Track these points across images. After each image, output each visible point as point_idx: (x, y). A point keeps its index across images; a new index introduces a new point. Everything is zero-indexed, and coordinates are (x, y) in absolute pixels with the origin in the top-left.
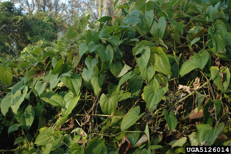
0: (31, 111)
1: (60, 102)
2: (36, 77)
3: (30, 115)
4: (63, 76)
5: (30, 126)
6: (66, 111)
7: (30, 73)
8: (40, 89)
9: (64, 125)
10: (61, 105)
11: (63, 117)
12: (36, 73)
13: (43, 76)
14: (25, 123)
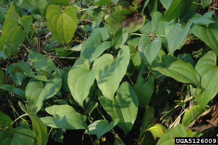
0: (129, 94)
1: (190, 76)
2: (127, 25)
3: (129, 103)
4: (193, 24)
5: (133, 123)
6: (204, 93)
7: (116, 19)
8: (148, 51)
9: (201, 121)
10: (194, 81)
11: (197, 105)
12: (127, 19)
13: (141, 23)
14: (121, 117)
